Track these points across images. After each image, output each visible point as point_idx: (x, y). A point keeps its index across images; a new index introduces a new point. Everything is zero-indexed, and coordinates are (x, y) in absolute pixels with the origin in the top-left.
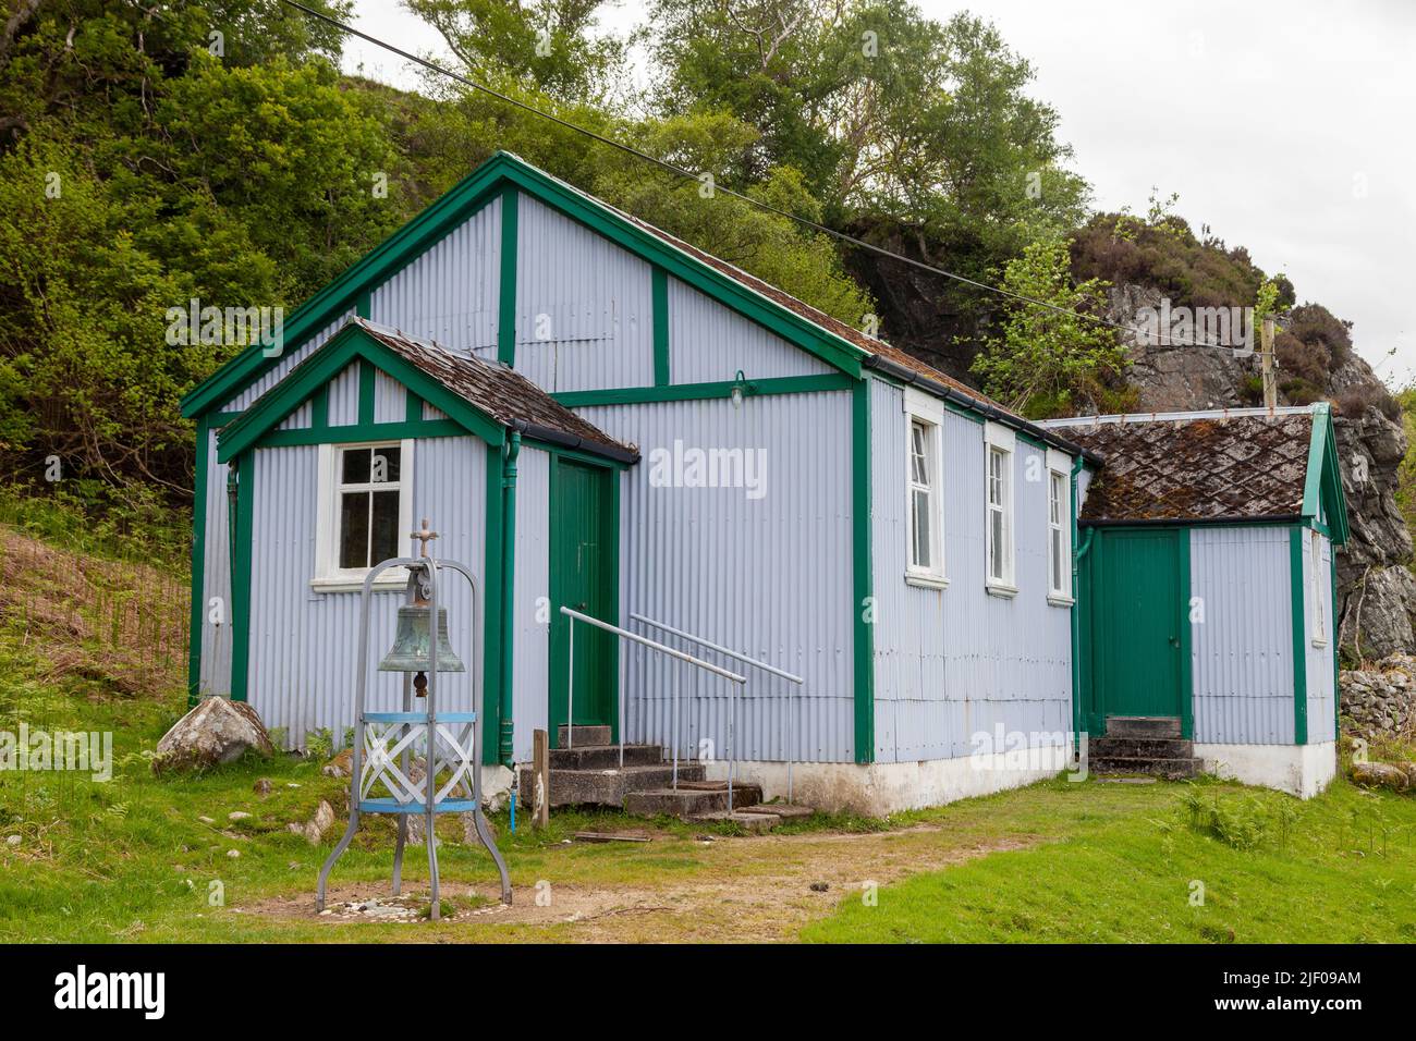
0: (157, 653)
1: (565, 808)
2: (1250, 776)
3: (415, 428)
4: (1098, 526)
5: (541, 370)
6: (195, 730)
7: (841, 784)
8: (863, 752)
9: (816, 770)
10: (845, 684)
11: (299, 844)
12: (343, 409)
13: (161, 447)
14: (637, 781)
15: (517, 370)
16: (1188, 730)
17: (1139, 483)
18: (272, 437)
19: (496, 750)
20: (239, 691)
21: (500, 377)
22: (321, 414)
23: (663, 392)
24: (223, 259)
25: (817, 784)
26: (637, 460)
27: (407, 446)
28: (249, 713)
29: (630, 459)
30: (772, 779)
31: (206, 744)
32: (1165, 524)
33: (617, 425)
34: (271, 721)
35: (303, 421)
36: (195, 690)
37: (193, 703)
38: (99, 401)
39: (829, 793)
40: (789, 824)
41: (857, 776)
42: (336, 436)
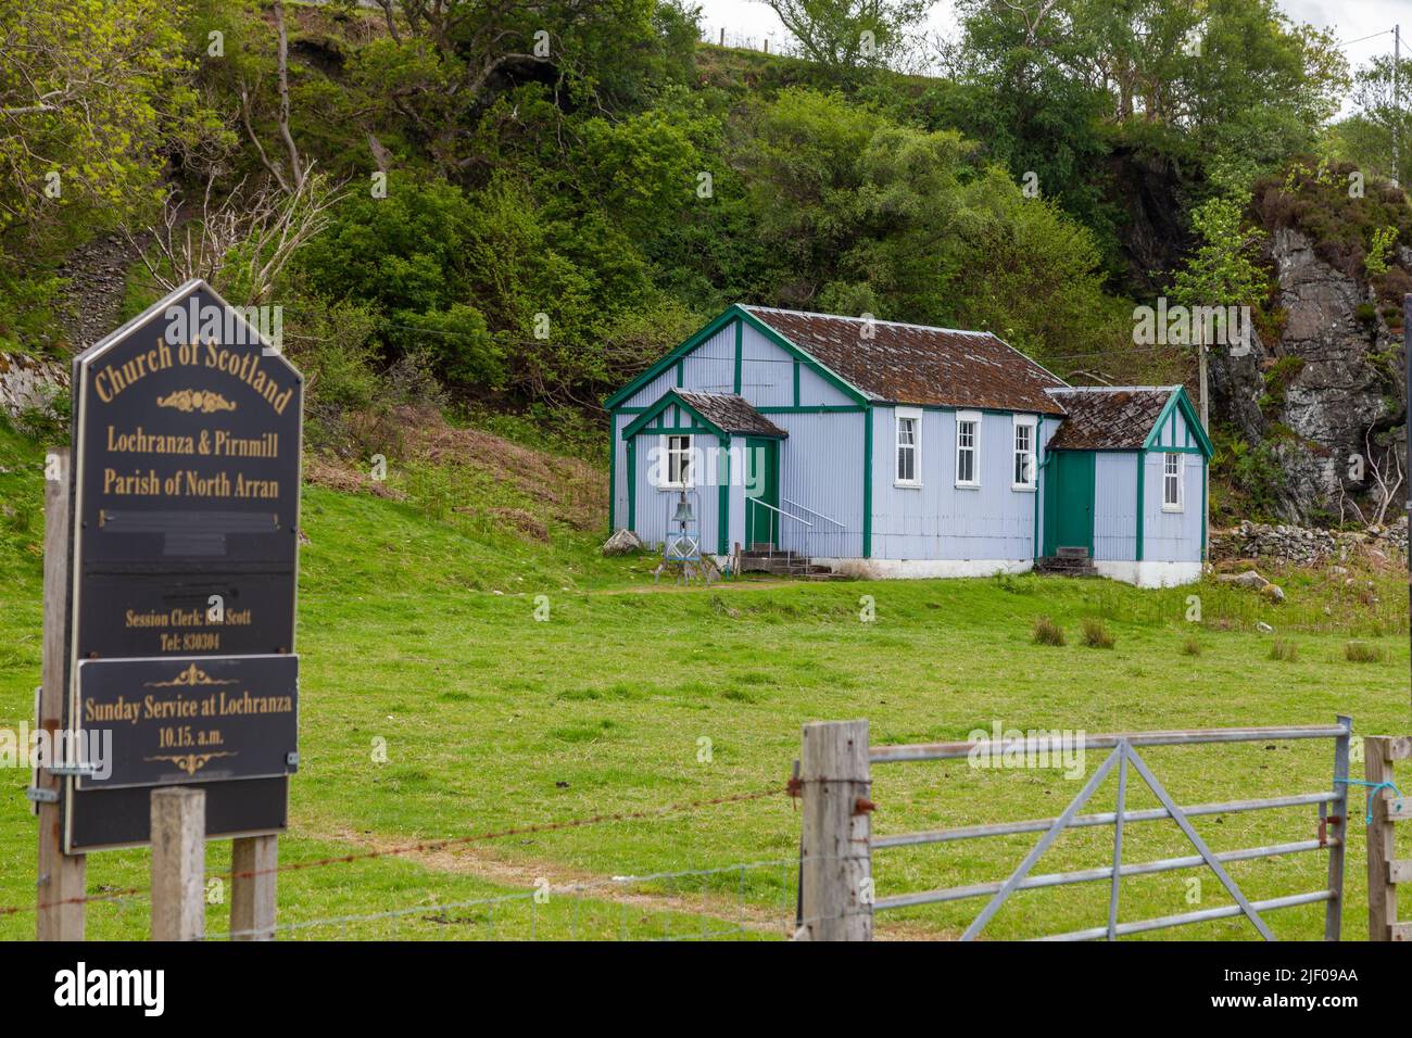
0: (590, 510)
1: (748, 571)
2: (1118, 576)
3: (694, 430)
4: (1054, 450)
5: (752, 397)
6: (616, 541)
7: (859, 566)
8: (867, 553)
9: (849, 561)
10: (861, 528)
11: (653, 576)
12: (669, 422)
13: (580, 384)
14: (776, 563)
15: (742, 396)
16: (1091, 555)
17: (1081, 427)
18: (643, 431)
19: (723, 551)
20: (631, 528)
21: (733, 402)
22: (660, 423)
23: (797, 409)
24: (613, 259)
25: (850, 566)
26: (787, 436)
27: (692, 436)
28: (635, 536)
29: (784, 436)
30: (835, 564)
31: (621, 546)
32: (1083, 450)
33: (780, 422)
34: (644, 539)
35: (654, 425)
36: (612, 528)
37: (612, 533)
38: (543, 357)
39: (854, 569)
40: (834, 579)
41: (865, 563)
42: (666, 431)
